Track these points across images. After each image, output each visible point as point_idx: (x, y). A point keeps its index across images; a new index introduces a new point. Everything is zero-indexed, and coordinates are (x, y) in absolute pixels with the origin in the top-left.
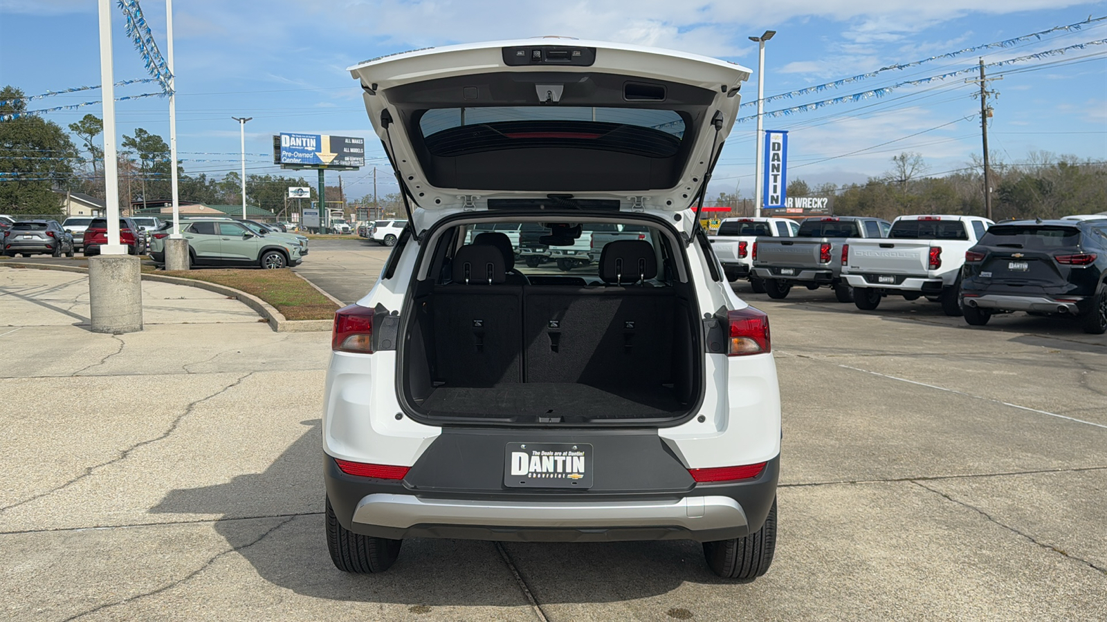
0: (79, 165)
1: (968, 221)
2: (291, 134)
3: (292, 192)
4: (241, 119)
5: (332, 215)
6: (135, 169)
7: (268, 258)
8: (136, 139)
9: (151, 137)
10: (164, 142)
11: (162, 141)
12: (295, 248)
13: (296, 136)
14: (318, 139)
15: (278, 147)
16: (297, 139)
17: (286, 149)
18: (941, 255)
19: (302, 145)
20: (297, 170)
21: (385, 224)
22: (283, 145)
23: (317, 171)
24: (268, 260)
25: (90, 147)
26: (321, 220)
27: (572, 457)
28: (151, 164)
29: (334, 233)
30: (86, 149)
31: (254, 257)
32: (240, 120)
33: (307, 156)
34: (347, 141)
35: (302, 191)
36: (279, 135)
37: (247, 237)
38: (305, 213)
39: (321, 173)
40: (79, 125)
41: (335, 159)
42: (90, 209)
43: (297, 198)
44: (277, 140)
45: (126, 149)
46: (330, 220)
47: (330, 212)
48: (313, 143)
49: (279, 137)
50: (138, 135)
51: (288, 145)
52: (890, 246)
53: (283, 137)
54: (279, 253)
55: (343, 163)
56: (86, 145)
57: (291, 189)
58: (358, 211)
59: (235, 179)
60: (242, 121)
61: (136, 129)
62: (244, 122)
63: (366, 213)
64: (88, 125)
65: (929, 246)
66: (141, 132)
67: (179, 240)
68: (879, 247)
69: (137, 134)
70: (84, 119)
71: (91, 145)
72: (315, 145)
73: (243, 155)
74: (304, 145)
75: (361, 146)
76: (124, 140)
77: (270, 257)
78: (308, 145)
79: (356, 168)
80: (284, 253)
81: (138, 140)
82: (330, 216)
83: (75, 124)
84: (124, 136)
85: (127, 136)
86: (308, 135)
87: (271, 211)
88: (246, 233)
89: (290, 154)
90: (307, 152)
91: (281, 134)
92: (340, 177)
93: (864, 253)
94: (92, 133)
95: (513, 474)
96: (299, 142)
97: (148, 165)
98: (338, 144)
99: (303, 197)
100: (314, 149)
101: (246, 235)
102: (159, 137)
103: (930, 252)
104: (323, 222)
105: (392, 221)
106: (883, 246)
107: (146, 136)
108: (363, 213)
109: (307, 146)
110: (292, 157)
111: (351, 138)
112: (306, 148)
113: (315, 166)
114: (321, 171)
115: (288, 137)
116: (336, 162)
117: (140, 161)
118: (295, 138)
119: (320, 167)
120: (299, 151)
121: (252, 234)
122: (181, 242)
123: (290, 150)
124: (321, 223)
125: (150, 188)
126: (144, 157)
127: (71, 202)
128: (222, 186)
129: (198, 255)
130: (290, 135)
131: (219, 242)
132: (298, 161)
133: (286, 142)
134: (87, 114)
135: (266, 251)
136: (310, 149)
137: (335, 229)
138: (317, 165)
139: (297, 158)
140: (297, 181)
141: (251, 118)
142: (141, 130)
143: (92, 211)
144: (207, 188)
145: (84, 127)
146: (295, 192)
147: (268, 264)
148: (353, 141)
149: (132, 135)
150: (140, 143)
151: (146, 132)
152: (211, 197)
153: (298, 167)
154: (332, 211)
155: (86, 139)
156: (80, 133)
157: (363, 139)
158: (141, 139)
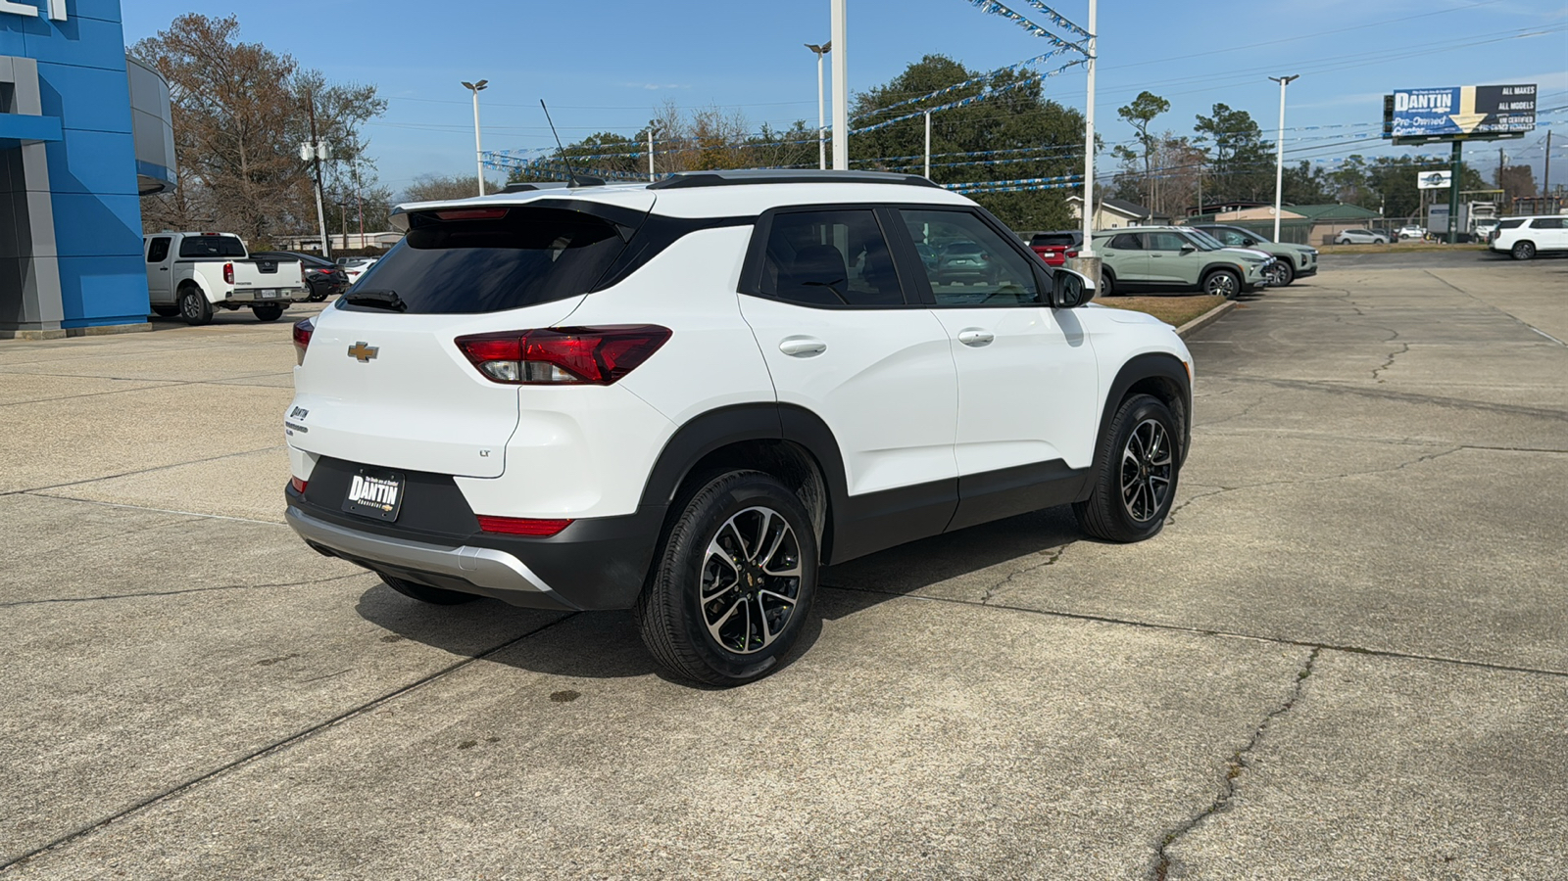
0: (1127, 162)
2: (1412, 91)
3: (1423, 179)
4: (1282, 78)
5: (1474, 212)
6: (1210, 161)
7: (1213, 280)
8: (1213, 119)
9: (1234, 114)
10: (1251, 119)
11: (1249, 118)
12: (1254, 266)
13: (1420, 92)
14: (1456, 94)
15: (1389, 113)
16: (1421, 97)
17: (1401, 115)
19: (1428, 107)
20: (1418, 145)
21: (1516, 225)
22: (1398, 108)
23: (1450, 144)
24: (1213, 284)
25: (1143, 136)
26: (1450, 221)
28: (1231, 152)
29: (1474, 241)
30: (1138, 139)
31: (1193, 280)
32: (1279, 81)
33: (1435, 122)
34: (1505, 92)
35: (1440, 178)
36: (1392, 93)
37: (1187, 251)
38: (1432, 212)
39: (1457, 148)
40: (1131, 107)
41: (1482, 123)
42: (1126, 220)
43: (1430, 190)
44: (1390, 101)
45: (1200, 134)
46: (1470, 220)
47: (1471, 209)
48: (1448, 100)
49: (1392, 97)
50: (1217, 114)
51: (1405, 109)
53: (1398, 97)
54: (1230, 274)
55: (1495, 128)
56: (1138, 134)
57: (1422, 175)
58: (1518, 204)
59: (1357, 165)
60: (1284, 81)
61: (1214, 106)
62: (1287, 83)
63: (1531, 207)
64: (1142, 106)
66: (1220, 108)
69: (1215, 112)
70: (1138, 99)
71: (1144, 133)
72: (1449, 104)
73: (1281, 132)
74: (1432, 105)
75: (1531, 98)
76: (1198, 122)
77: (1216, 280)
78: (1439, 104)
79: (1520, 134)
80: (1235, 272)
81: (1216, 120)
82: (1471, 214)
83: (1126, 107)
84: (1198, 117)
85: (1201, 115)
86: (1439, 89)
87: (1378, 211)
88: (1184, 247)
89: (1406, 122)
90: (1440, 116)
91: (1396, 92)
92: (1501, 151)
94: (1146, 116)
96: (1423, 101)
97: (1227, 154)
98: (1489, 99)
99: (1441, 186)
100: (1448, 110)
101: (1183, 249)
102: (1245, 113)
104: (1453, 223)
105: (1530, 220)
107: (1227, 113)
109: (1436, 107)
110: (1411, 126)
111: (1513, 87)
112: (1434, 110)
113: (1445, 137)
114: (1457, 145)
115: (1406, 96)
116: (1484, 128)
117: (1216, 150)
118: (1418, 95)
119: (1456, 138)
120: (1422, 115)
121: (1192, 247)
123: (1409, 115)
124: (1450, 226)
125: (1228, 187)
126: (1222, 143)
127: (1103, 212)
128: (1336, 177)
129: (1119, 277)
130: (1410, 93)
131: (1146, 259)
132: (1419, 132)
133: (1402, 104)
134: (1141, 92)
135: (1211, 271)
136: (1440, 110)
137: (1477, 235)
138: (1450, 136)
139: (1419, 126)
141: (1297, 76)
142: (1221, 106)
143: (1128, 222)
145: (1136, 110)
146: (1427, 179)
147: (1212, 289)
148: (1517, 91)
149: (1209, 114)
150: (1218, 124)
151: (1227, 108)
153: (1418, 141)
154: (1475, 206)
155: (1138, 126)
156: (1131, 119)
157: (1535, 86)
158: (1220, 119)
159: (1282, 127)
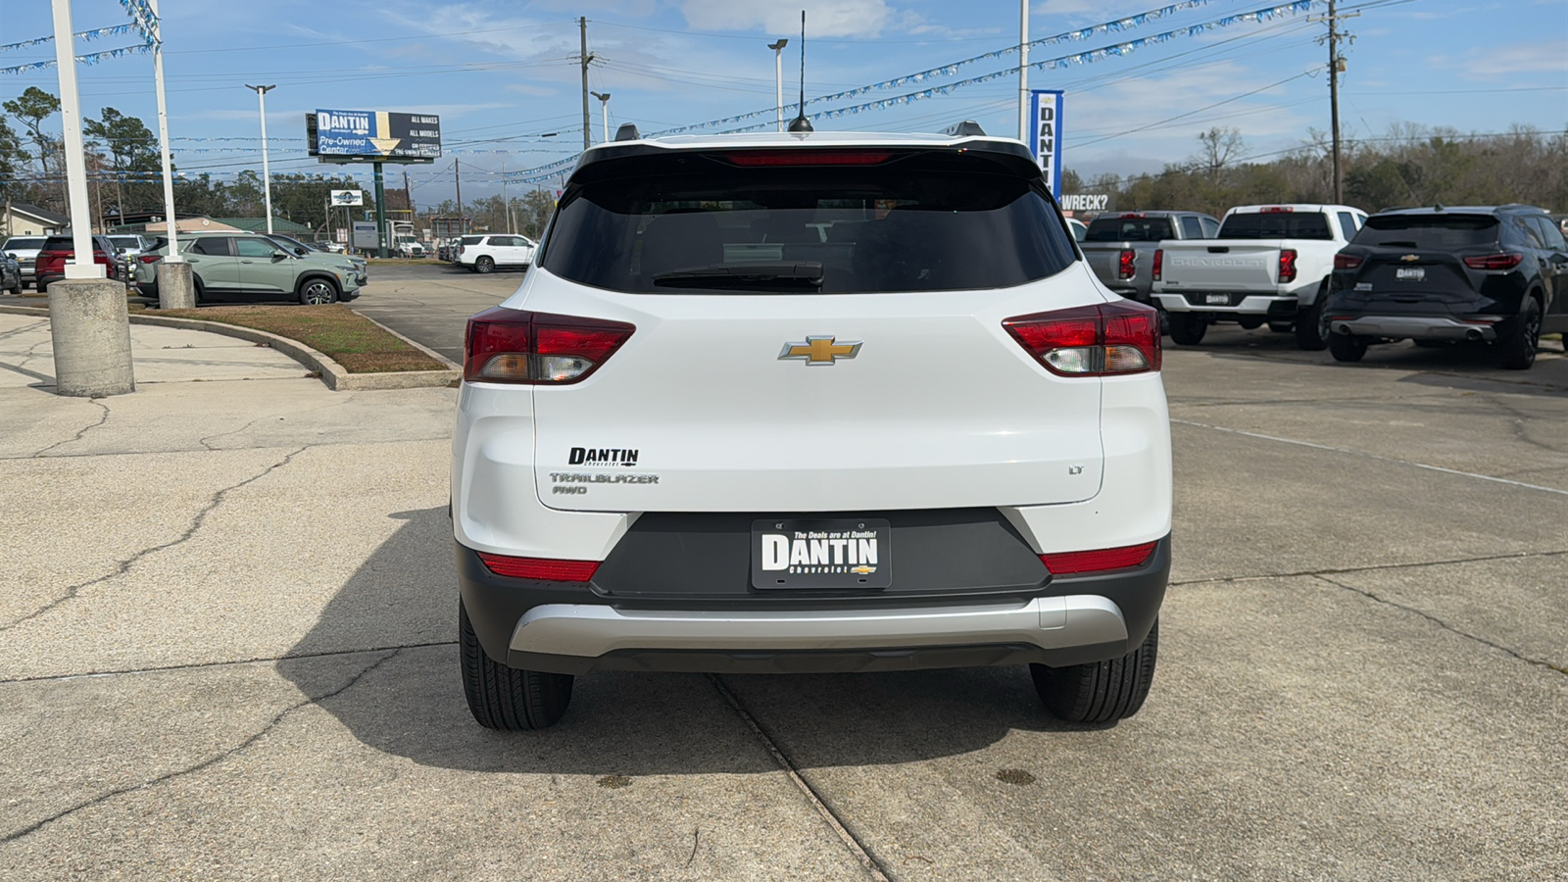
0: (21, 163)
1: (1332, 212)
2: (332, 111)
3: (336, 197)
4: (259, 87)
5: (396, 229)
6: (106, 168)
7: (310, 289)
8: (103, 124)
9: (126, 120)
10: (145, 127)
11: (142, 126)
12: (349, 275)
13: (339, 113)
14: (372, 117)
15: (313, 132)
16: (341, 118)
17: (324, 133)
18: (1296, 262)
19: (349, 128)
20: (342, 164)
21: (476, 241)
22: (321, 127)
23: (372, 165)
24: (310, 292)
25: (36, 135)
26: (380, 237)
27: (858, 540)
28: (128, 160)
29: (400, 257)
30: (31, 138)
31: (289, 289)
32: (257, 89)
33: (357, 142)
34: (414, 120)
35: (351, 196)
36: (314, 112)
37: (279, 258)
38: (357, 228)
39: (378, 169)
40: (19, 103)
41: (397, 147)
42: (42, 227)
43: (344, 206)
44: (312, 120)
45: (91, 138)
46: (393, 237)
47: (393, 226)
48: (365, 123)
49: (314, 115)
50: (107, 118)
51: (328, 128)
52: (1224, 250)
53: (320, 116)
54: (326, 283)
55: (409, 152)
56: (30, 133)
57: (334, 193)
58: (435, 224)
59: (251, 180)
60: (261, 90)
61: (103, 110)
62: (264, 93)
63: (446, 227)
64: (31, 103)
65: (1280, 248)
66: (110, 112)
67: (178, 264)
68: (1206, 252)
69: (104, 116)
70: (25, 94)
71: (38, 133)
72: (367, 127)
73: (264, 142)
74: (352, 127)
75: (435, 127)
76: (87, 125)
77: (313, 288)
78: (358, 127)
79: (429, 160)
80: (332, 281)
81: (106, 124)
82: (393, 231)
83: (12, 102)
85: (90, 119)
86: (357, 112)
87: (306, 225)
88: (276, 253)
89: (331, 142)
90: (356, 137)
91: (318, 111)
92: (405, 174)
93: (1185, 261)
94: (38, 114)
95: (764, 568)
96: (344, 122)
97: (123, 161)
98: (401, 125)
99: (353, 204)
100: (367, 132)
101: (276, 256)
102: (137, 120)
103: (1281, 257)
104: (383, 240)
105: (487, 238)
106: (1213, 250)
107: (118, 119)
108: (442, 226)
109: (355, 128)
110: (335, 145)
111: (420, 116)
112: (354, 132)
113: (367, 158)
114: (378, 166)
115: (327, 116)
116: (400, 152)
117: (110, 155)
118: (338, 116)
119: (376, 160)
120: (346, 136)
121: (284, 254)
122: (180, 268)
123: (331, 134)
124: (381, 242)
125: (128, 197)
126: (118, 150)
127: (13, 217)
128: (233, 191)
129: (207, 286)
130: (331, 113)
131: (236, 266)
132: (343, 152)
133: (324, 123)
134: (29, 87)
135: (306, 279)
136: (360, 132)
137: (401, 251)
138: (373, 157)
139: (342, 146)
140: (342, 180)
141: (274, 86)
142: (110, 110)
143: (44, 229)
144: (211, 194)
145: (25, 107)
146: (340, 197)
147: (310, 298)
148: (424, 120)
149: (99, 119)
150: (110, 130)
151: (118, 113)
152: (218, 207)
153: (344, 160)
154: (396, 224)
155: (30, 124)
156: (20, 115)
157: (437, 117)
158: (111, 124)
159: (264, 137)
